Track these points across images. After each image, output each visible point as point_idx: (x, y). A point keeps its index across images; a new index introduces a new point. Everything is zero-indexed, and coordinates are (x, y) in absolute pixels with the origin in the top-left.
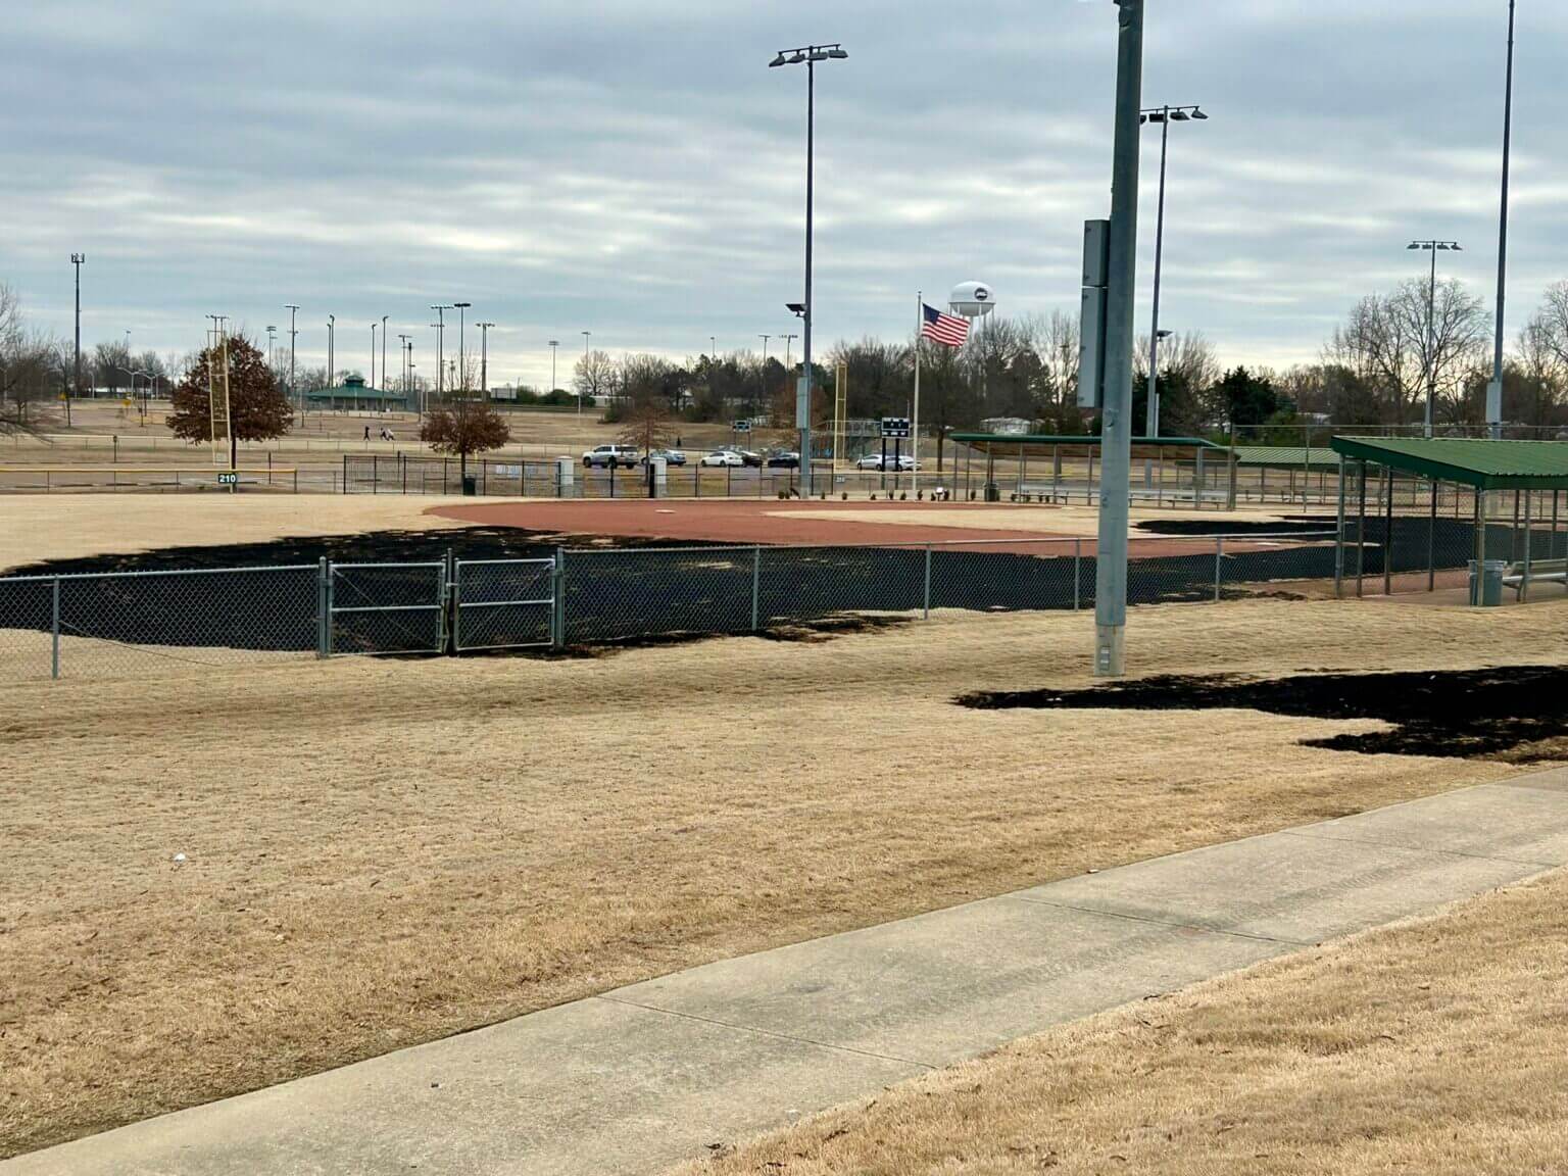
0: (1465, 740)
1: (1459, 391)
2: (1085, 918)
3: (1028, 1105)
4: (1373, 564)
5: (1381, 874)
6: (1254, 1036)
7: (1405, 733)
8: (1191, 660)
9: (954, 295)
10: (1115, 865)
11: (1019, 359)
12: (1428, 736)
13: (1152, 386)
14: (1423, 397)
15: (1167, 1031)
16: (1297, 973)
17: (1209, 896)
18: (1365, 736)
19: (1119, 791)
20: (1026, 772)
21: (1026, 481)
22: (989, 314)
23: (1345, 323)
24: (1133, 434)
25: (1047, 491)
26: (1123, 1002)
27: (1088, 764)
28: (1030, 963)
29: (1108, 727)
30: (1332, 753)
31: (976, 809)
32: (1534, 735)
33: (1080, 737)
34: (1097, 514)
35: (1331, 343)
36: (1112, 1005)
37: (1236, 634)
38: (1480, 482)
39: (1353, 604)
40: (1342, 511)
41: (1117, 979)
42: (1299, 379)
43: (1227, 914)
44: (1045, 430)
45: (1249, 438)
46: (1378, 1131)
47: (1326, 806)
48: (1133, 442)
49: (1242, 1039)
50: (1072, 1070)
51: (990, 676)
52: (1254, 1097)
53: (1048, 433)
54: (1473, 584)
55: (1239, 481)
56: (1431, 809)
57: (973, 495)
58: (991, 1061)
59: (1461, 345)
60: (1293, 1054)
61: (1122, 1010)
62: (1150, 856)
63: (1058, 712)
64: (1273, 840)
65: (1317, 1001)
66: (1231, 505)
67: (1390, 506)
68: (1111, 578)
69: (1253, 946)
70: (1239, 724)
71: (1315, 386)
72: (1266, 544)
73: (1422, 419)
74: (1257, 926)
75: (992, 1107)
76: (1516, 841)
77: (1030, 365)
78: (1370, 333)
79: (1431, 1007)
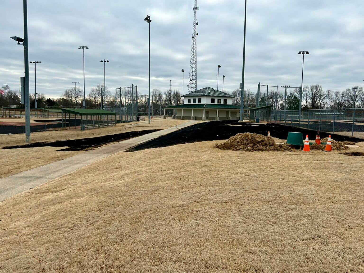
0: (79, 148)
1: (80, 102)
2: (21, 179)
3: (8, 207)
4: (68, 125)
5: (66, 167)
6: (45, 192)
7: (70, 148)
8: (41, 140)
9: (3, 86)
10: (27, 170)
11: (14, 96)
12: (74, 148)
13: (36, 101)
14: (75, 103)
15: (32, 193)
16: (52, 182)
17: (41, 173)
18: (65, 149)
19: (28, 160)
20: (13, 158)
21: (16, 115)
22: (9, 89)
23: (64, 93)
24: (30, 107)
25: (19, 116)
26: (26, 190)
27: (24, 156)
28: (11, 186)
29: (28, 150)
30: (61, 151)
31: (4, 164)
32: (88, 147)
33: (23, 152)
34: (25, 119)
35: (62, 95)
36: (25, 191)
37: (48, 136)
38: (81, 114)
39: (65, 131)
40: (63, 118)
41: (25, 187)
42: (58, 100)
43: (43, 175)
44: (19, 107)
45: (51, 108)
46: (61, 202)
47: (59, 159)
48: (30, 109)
49: (43, 193)
50: (16, 201)
51: (8, 144)
52: (44, 201)
53: (20, 107)
54: (81, 128)
55: (49, 114)
56: (73, 158)
57: (7, 117)
58: (3, 202)
59: (80, 96)
60: (51, 194)
61: (26, 191)
62: (32, 169)
63: (19, 149)
64: (51, 164)
65: (54, 186)
66: (48, 118)
67: (70, 117)
68: (28, 129)
69: (47, 179)
70: (47, 149)
71: (61, 101)
72: (53, 123)
73: (75, 106)
74: (47, 177)
75: (2, 209)
76: (84, 161)
77: (16, 97)
78: (67, 94)
79: (70, 184)
